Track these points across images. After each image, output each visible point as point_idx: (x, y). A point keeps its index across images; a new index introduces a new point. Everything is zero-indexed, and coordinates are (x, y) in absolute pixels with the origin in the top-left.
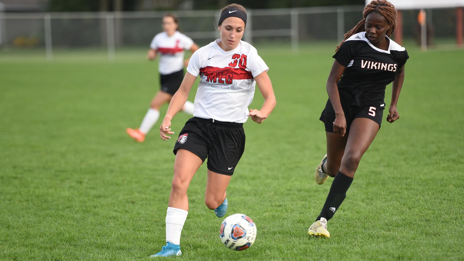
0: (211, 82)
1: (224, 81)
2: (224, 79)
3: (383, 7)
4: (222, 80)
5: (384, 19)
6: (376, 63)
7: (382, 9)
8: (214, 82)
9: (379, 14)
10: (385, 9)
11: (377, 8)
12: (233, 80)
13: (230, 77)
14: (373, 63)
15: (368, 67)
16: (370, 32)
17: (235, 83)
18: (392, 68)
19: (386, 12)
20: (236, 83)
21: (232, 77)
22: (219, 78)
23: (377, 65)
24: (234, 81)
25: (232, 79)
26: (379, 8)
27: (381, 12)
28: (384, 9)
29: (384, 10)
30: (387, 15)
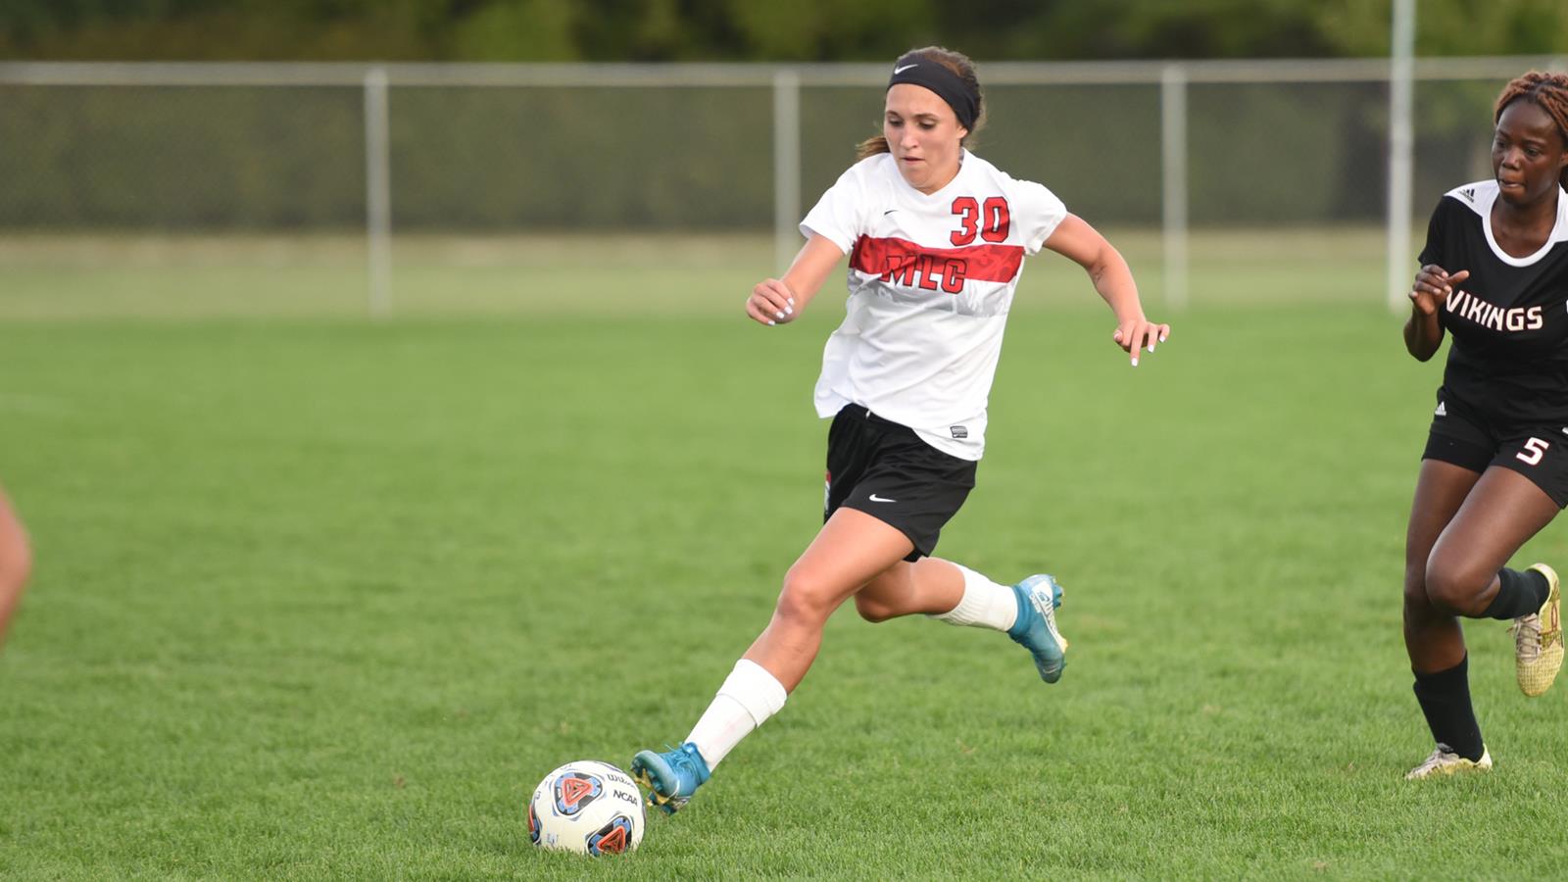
0: (896, 282)
1: (936, 282)
2: (937, 277)
3: (1555, 89)
4: (931, 279)
5: (1552, 128)
6: (1483, 304)
7: (1549, 94)
8: (904, 284)
9: (1538, 107)
10: (1561, 95)
11: (1537, 92)
12: (966, 281)
13: (959, 271)
14: (1476, 300)
15: (1463, 314)
16: (1503, 162)
17: (973, 290)
18: (1521, 319)
19: (1561, 107)
20: (976, 292)
21: (963, 272)
22: (922, 271)
23: (1483, 311)
24: (969, 284)
25: (963, 276)
26: (1542, 90)
27: (1546, 102)
28: (1557, 96)
29: (1555, 99)
30: (1563, 117)
